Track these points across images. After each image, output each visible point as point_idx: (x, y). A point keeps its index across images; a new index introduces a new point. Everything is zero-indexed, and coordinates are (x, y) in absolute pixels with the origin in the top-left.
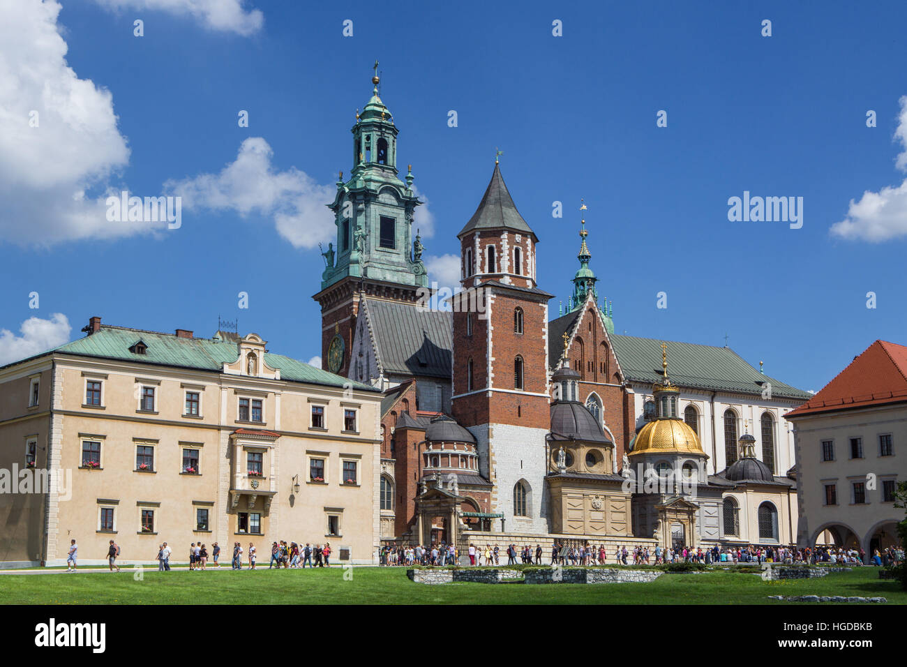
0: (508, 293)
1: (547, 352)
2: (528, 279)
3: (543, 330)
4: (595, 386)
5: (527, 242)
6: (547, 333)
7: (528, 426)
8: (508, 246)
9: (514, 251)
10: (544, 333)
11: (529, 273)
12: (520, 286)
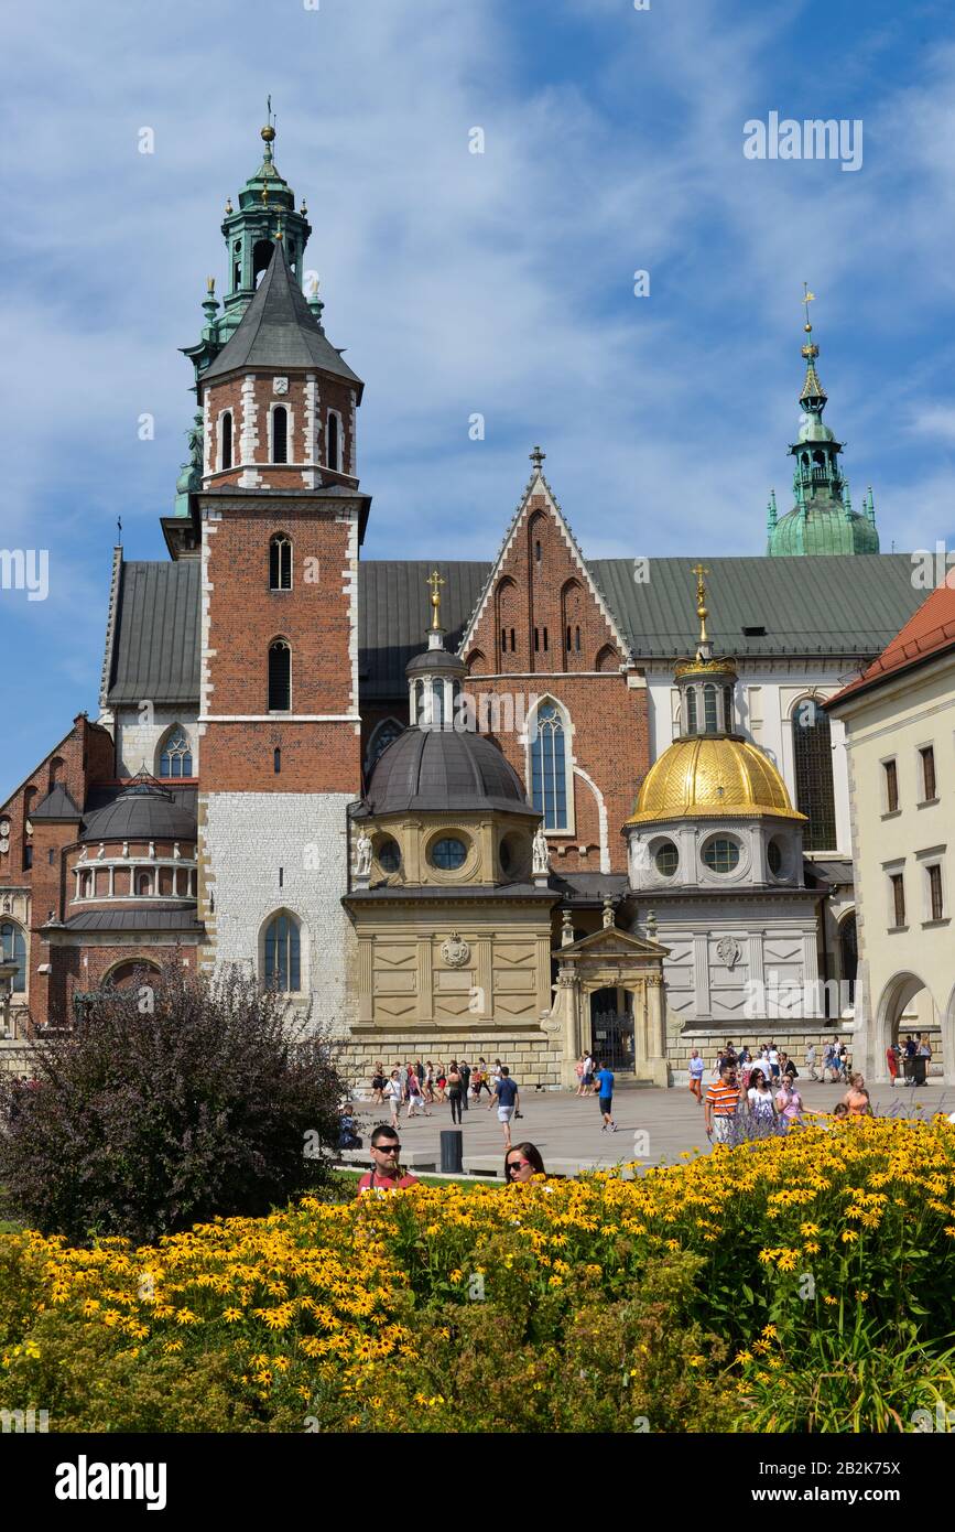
0: (252, 506)
1: (354, 621)
2: (306, 469)
3: (345, 574)
4: (550, 682)
5: (305, 391)
6: (355, 580)
7: (300, 791)
8: (256, 406)
9: (270, 416)
10: (347, 582)
11: (308, 456)
12: (285, 485)
